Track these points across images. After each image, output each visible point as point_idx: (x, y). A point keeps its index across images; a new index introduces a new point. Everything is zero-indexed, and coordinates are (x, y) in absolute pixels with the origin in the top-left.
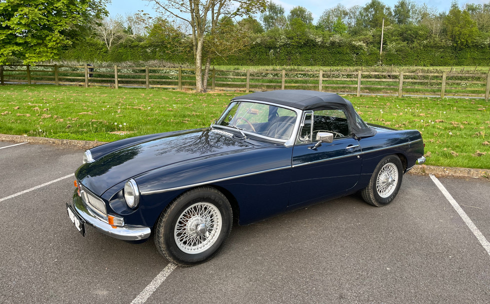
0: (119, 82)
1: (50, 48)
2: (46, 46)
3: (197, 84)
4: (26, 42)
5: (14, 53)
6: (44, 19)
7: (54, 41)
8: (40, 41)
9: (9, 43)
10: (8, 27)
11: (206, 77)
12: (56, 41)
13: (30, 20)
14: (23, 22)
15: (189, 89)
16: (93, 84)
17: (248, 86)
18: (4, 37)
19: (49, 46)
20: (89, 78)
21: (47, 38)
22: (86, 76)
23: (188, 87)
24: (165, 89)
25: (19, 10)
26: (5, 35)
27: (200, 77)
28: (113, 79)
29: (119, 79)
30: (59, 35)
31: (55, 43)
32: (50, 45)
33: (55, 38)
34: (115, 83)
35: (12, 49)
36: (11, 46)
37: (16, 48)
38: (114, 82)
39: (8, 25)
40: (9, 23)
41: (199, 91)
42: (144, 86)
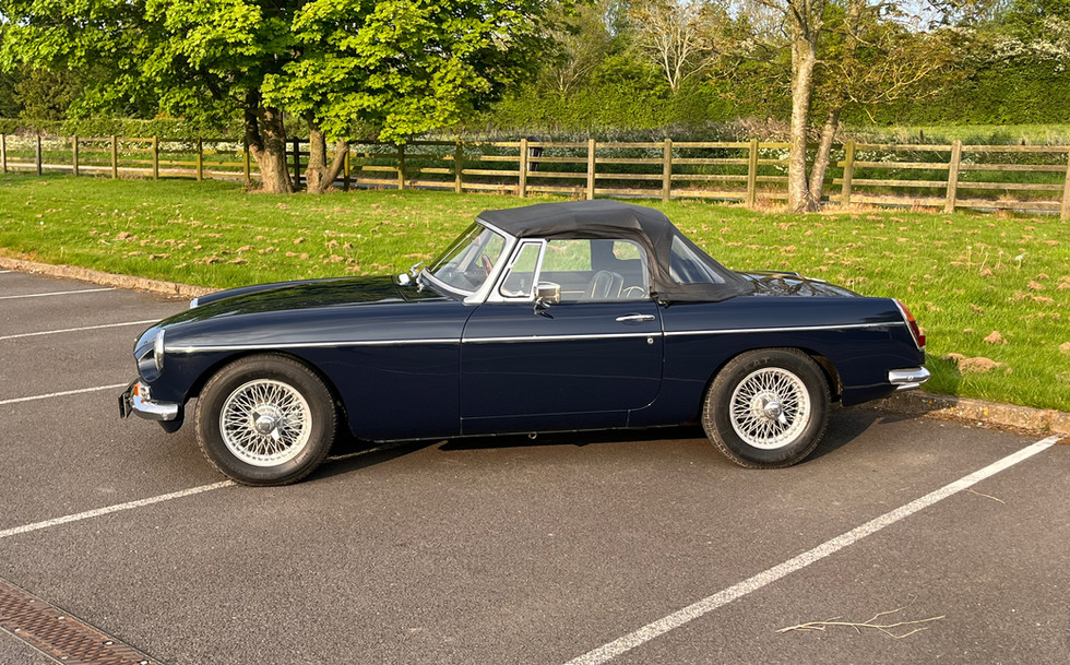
0: (598, 183)
1: (441, 99)
2: (432, 93)
3: (790, 187)
4: (389, 87)
5: (362, 113)
6: (429, 28)
7: (450, 82)
8: (420, 83)
9: (356, 89)
10: (351, 52)
11: (820, 166)
12: (454, 80)
13: (397, 33)
14: (382, 37)
15: (776, 201)
16: (536, 188)
17: (951, 193)
18: (342, 76)
19: (438, 95)
20: (530, 174)
21: (437, 76)
22: (522, 168)
23: (772, 196)
24: (709, 200)
25: (377, 9)
26: (346, 70)
27: (799, 167)
28: (582, 175)
29: (597, 176)
30: (459, 66)
31: (451, 85)
32: (440, 91)
33: (450, 73)
34: (586, 187)
35: (359, 102)
36: (358, 95)
37: (368, 101)
38: (583, 182)
39: (352, 46)
40: (352, 41)
41: (795, 207)
42: (657, 193)
